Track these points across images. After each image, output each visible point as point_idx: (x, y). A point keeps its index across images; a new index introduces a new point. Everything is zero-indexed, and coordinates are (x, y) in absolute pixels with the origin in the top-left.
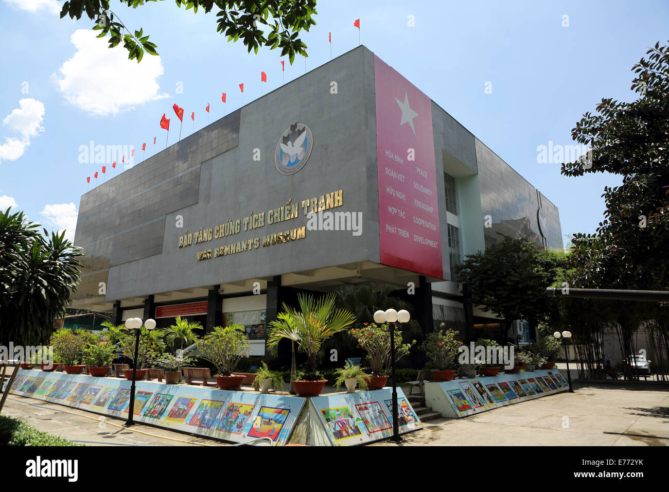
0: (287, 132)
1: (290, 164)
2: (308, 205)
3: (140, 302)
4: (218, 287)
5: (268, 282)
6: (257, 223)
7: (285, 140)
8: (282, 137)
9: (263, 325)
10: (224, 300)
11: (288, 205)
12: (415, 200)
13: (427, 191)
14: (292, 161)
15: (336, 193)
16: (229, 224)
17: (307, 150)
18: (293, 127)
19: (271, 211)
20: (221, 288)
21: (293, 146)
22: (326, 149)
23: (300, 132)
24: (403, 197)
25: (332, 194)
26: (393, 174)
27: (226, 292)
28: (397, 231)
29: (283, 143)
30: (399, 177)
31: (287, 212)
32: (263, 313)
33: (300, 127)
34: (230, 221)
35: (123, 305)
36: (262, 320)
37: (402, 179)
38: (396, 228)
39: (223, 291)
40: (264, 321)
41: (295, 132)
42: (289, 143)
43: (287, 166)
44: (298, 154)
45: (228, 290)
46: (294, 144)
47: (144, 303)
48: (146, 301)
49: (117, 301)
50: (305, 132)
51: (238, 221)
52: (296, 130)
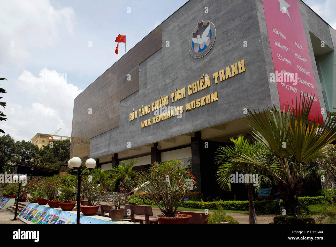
0: (196, 29)
1: (200, 50)
2: (218, 76)
3: (109, 159)
4: (156, 144)
5: (191, 137)
6: (180, 96)
7: (195, 35)
8: (192, 34)
9: (190, 168)
10: (161, 153)
11: (202, 79)
12: (298, 66)
13: (304, 60)
14: (202, 48)
15: (239, 63)
16: (161, 99)
17: (212, 37)
18: (200, 25)
19: (190, 86)
20: (159, 145)
21: (201, 37)
22: (227, 34)
23: (205, 27)
24: (289, 62)
25: (236, 64)
26: (280, 46)
27: (163, 148)
28: (289, 87)
29: (194, 37)
30: (284, 48)
31: (202, 84)
32: (189, 160)
33: (205, 23)
34: (161, 97)
35: (101, 161)
36: (188, 165)
37: (287, 50)
38: (288, 86)
39: (160, 147)
40: (190, 166)
41: (202, 28)
42: (198, 36)
43: (198, 52)
44: (206, 42)
45: (163, 146)
46: (202, 36)
47: (112, 160)
48: (113, 158)
49: (97, 159)
50: (209, 25)
51: (167, 97)
52: (203, 26)
